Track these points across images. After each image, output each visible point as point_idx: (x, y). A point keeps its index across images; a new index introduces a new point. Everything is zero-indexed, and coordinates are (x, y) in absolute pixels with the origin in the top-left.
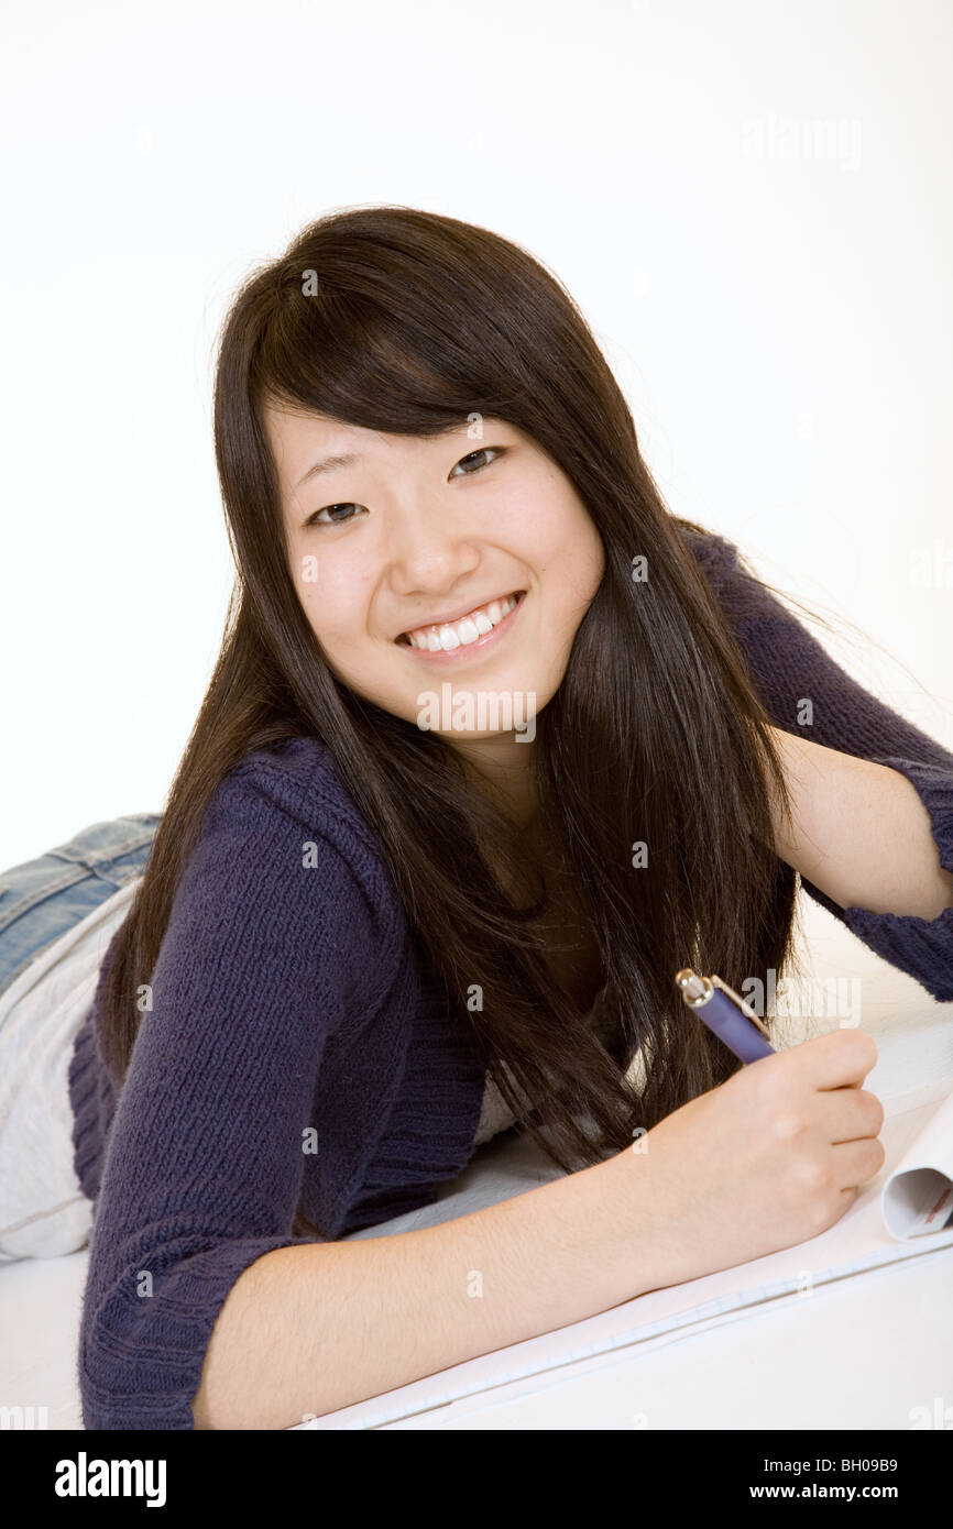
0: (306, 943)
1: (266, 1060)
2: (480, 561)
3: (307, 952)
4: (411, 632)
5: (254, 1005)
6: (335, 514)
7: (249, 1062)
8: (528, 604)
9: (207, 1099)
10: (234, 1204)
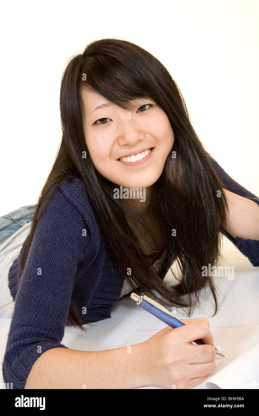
0: (70, 238)
1: (58, 275)
2: (144, 138)
3: (70, 240)
4: (122, 158)
5: (54, 258)
6: (102, 121)
7: (53, 276)
8: (155, 152)
9: (41, 288)
10: (48, 322)
